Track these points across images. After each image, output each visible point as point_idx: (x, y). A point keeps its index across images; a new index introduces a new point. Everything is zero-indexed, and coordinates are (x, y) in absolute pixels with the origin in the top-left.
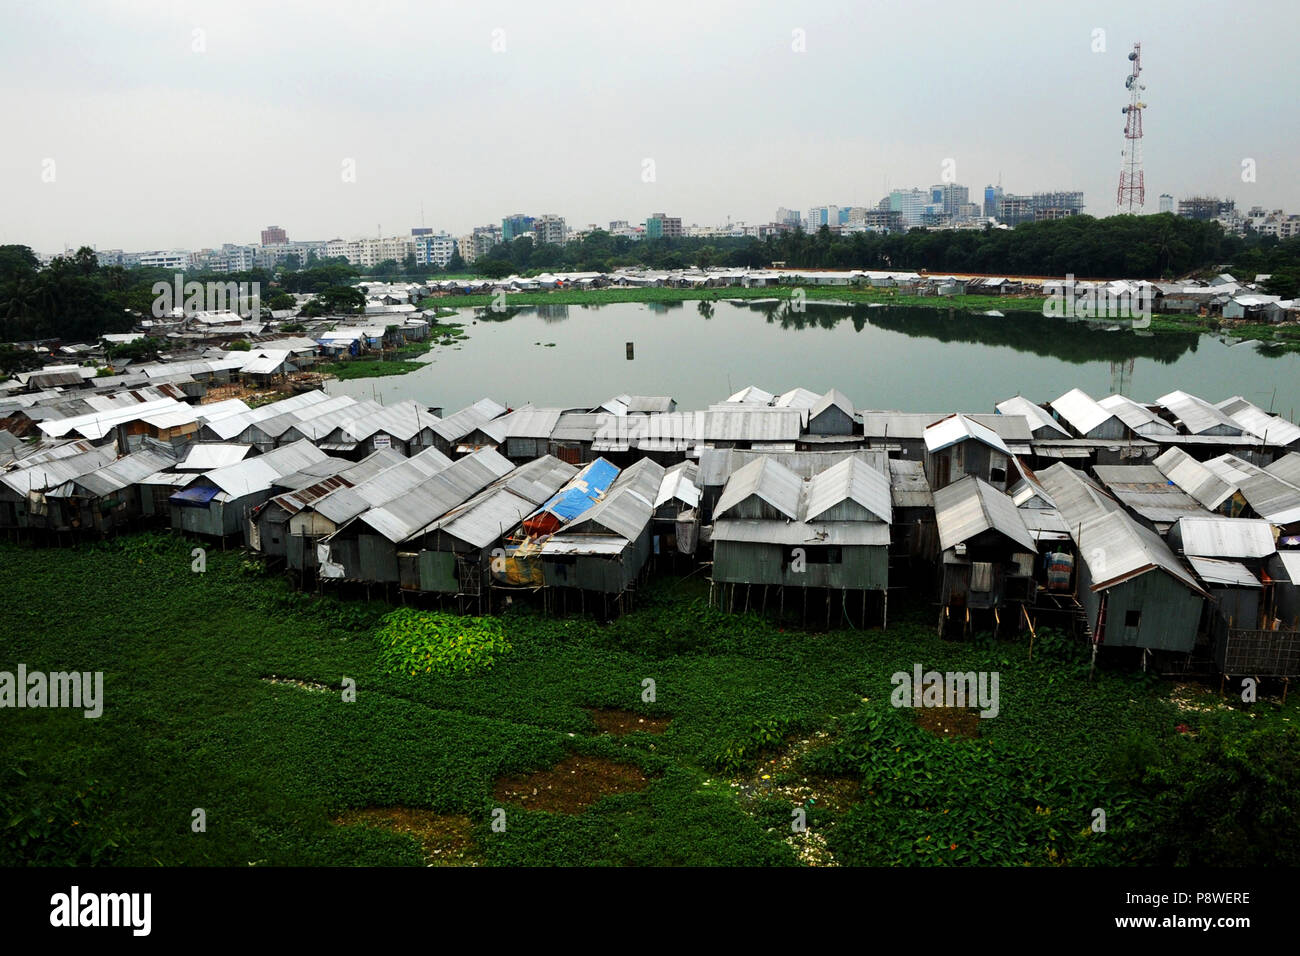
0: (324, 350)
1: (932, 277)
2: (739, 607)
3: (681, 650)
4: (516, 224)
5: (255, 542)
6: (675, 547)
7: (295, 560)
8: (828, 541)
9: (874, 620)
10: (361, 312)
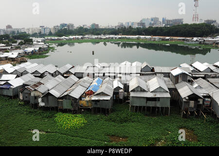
0: (26, 53)
1: (154, 37)
2: (136, 111)
3: (125, 121)
4: (63, 25)
5: (21, 98)
6: (119, 97)
7: (32, 102)
8: (156, 96)
9: (166, 114)
10: (32, 44)
